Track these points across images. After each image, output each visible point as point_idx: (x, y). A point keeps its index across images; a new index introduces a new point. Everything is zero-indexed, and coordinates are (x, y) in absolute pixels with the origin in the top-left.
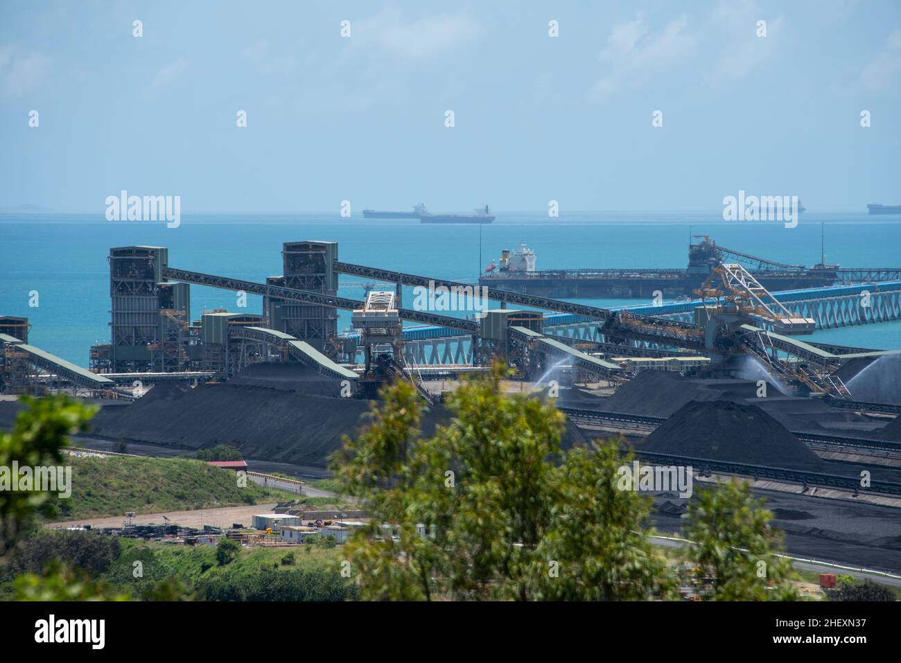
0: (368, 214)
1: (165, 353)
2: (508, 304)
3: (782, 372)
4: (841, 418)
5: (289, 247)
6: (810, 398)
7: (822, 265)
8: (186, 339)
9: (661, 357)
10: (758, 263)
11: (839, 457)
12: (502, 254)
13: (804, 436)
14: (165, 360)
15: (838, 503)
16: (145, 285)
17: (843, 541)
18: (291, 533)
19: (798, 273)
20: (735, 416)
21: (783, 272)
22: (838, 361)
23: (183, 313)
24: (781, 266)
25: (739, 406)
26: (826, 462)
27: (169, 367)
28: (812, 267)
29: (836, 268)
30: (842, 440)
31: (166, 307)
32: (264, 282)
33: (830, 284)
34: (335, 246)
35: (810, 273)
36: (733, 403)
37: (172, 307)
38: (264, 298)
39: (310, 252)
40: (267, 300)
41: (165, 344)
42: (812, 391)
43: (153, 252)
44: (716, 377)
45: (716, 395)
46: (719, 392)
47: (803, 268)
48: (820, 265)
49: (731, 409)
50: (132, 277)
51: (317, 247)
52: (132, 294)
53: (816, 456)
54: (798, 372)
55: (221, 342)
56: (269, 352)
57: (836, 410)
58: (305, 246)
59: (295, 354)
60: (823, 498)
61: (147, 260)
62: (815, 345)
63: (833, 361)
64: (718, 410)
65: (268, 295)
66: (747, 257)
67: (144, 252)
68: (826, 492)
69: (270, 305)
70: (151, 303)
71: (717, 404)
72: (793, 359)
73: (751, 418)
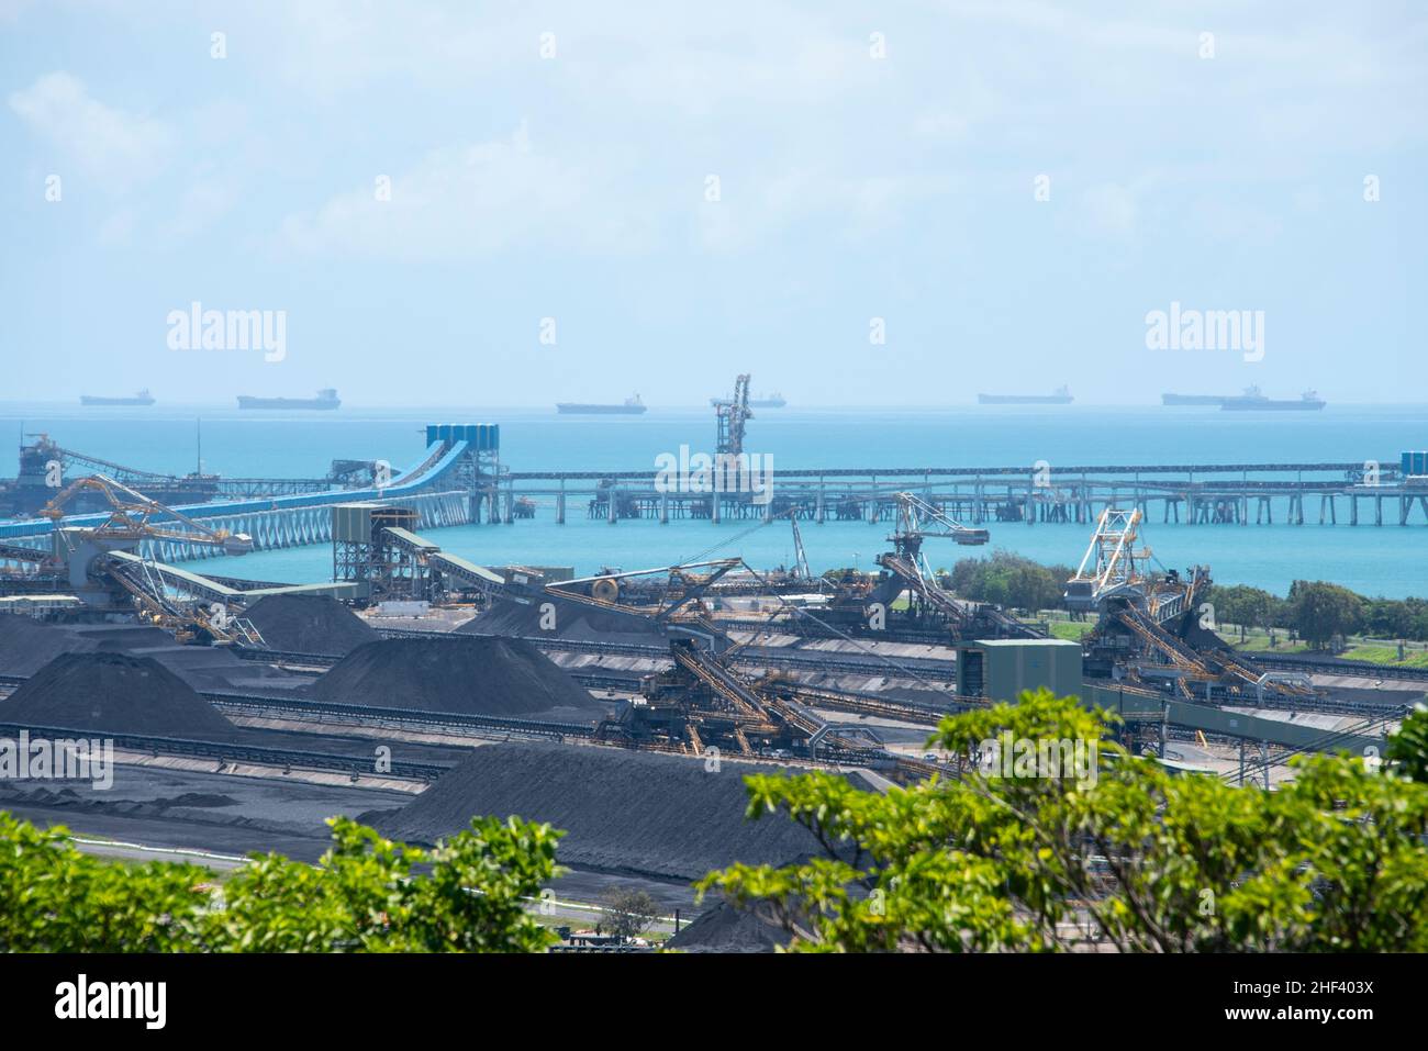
3: (174, 614)
4: (255, 673)
6: (212, 647)
7: (199, 474)
9: (5, 596)
10: (115, 471)
11: (257, 723)
13: (213, 697)
15: (266, 782)
17: (276, 832)
19: (167, 484)
20: (123, 673)
21: (147, 484)
22: (243, 600)
24: (146, 475)
25: (129, 659)
26: (242, 731)
28: (185, 477)
29: (216, 479)
30: (260, 702)
33: (204, 499)
35: (184, 484)
36: (120, 656)
42: (215, 639)
44: (89, 622)
45: (91, 646)
46: (96, 641)
47: (174, 477)
48: (195, 474)
49: (117, 663)
53: (229, 722)
54: (196, 614)
57: (246, 663)
60: (246, 777)
62: (211, 578)
63: (236, 599)
64: (101, 665)
66: (101, 463)
68: (249, 770)
71: (100, 657)
72: (185, 597)
73: (145, 674)
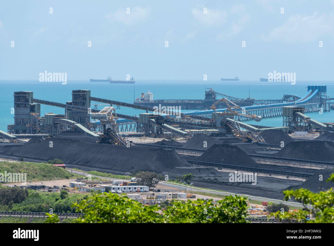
0: (92, 80)
1: (32, 128)
2: (149, 111)
3: (242, 135)
4: (262, 150)
5: (74, 92)
6: (252, 143)
7: (249, 98)
8: (39, 123)
9: (201, 129)
10: (228, 97)
11: (263, 163)
12: (141, 94)
13: (251, 156)
14: (32, 130)
15: (265, 178)
16: (25, 104)
17: (267, 191)
18: (83, 189)
19: (241, 101)
20: (229, 149)
21: (236, 101)
22: (260, 131)
23: (38, 114)
24: (236, 99)
25: (231, 146)
26: (259, 165)
27: (33, 132)
28: (246, 99)
29: (254, 99)
30: (264, 157)
31: (33, 112)
32: (65, 104)
33: (252, 105)
34: (89, 91)
35: (245, 101)
36: (229, 145)
37: (34, 112)
38: (65, 109)
39: (81, 93)
40: (66, 110)
41: (32, 124)
42: (252, 141)
43: (28, 93)
44: (221, 137)
45: (221, 142)
46: (222, 141)
47: (243, 99)
48: (248, 98)
49: (228, 147)
50: (21, 102)
51: (83, 91)
52: (21, 108)
53: (256, 162)
54: (248, 134)
55: (51, 124)
56: (67, 127)
57: (261, 147)
58: (79, 91)
59: (76, 128)
60: (260, 176)
61: (26, 96)
62: (252, 125)
63: (258, 131)
64: (224, 147)
65: (67, 108)
66: (224, 95)
67: (25, 93)
68: (261, 175)
69: (67, 111)
70: (28, 110)
71: (224, 145)
72: (245, 130)
73: (235, 150)
